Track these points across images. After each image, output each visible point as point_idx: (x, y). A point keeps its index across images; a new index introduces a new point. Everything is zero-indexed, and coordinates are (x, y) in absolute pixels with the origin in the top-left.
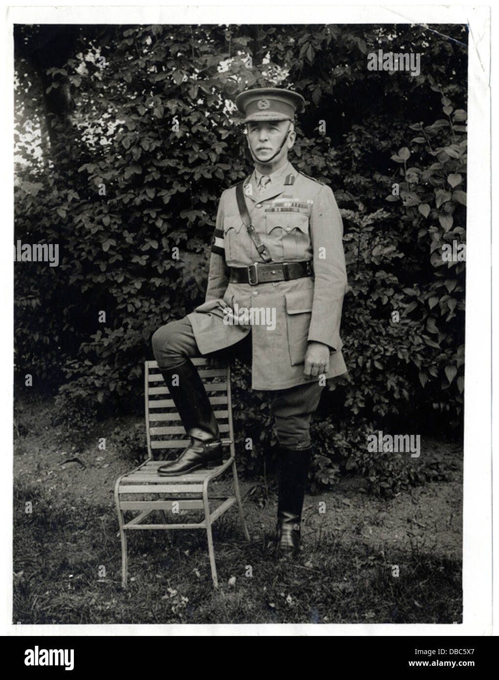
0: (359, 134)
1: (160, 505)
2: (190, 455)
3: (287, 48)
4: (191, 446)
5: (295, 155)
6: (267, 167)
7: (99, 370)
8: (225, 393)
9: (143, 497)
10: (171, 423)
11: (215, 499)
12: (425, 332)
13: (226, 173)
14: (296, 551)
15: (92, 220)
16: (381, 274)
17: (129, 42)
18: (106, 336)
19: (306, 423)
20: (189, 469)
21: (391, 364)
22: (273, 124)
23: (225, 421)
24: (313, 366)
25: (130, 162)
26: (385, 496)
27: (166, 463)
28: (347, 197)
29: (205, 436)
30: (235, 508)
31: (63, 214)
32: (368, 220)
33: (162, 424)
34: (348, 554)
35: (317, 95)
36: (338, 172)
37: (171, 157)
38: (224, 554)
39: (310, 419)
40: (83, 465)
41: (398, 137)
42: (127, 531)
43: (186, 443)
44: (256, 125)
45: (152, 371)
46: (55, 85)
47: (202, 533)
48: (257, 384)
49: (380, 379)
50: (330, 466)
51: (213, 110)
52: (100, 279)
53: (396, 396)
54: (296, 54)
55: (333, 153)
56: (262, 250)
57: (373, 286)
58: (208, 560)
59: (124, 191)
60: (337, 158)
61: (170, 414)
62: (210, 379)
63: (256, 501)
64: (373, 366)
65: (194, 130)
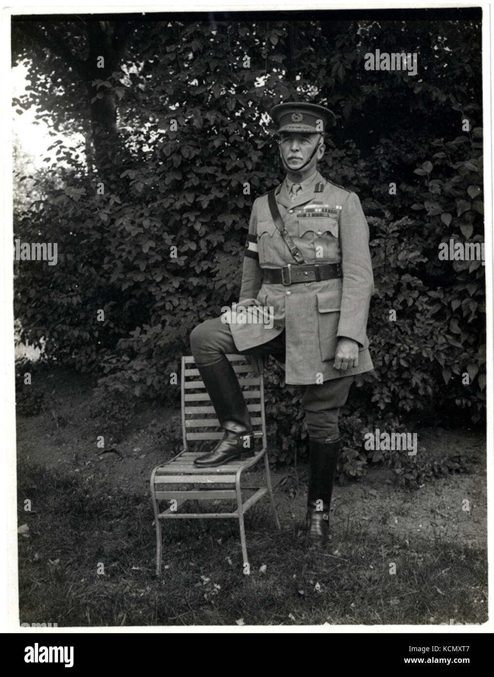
0: (387, 146)
1: (194, 494)
2: (225, 446)
3: (320, 66)
4: (225, 439)
5: (326, 165)
6: (298, 175)
7: (137, 364)
8: (258, 388)
9: (178, 487)
10: (206, 416)
11: (248, 489)
12: (449, 332)
13: (262, 180)
14: (324, 539)
15: (133, 223)
16: (407, 278)
17: (172, 57)
18: (145, 332)
19: (334, 417)
20: (224, 460)
21: (417, 362)
22: (304, 137)
23: (258, 414)
24: (342, 360)
25: (171, 168)
26: (410, 487)
27: (201, 454)
28: (374, 206)
29: (239, 429)
30: (266, 499)
31: (104, 218)
32: (394, 226)
33: (196, 417)
34: (375, 543)
35: (347, 111)
36: (366, 182)
37: (209, 164)
38: (256, 542)
39: (338, 414)
40: (121, 456)
41: (423, 150)
42: (162, 520)
43: (220, 435)
44: (289, 136)
45: (190, 366)
46: (99, 96)
47: (234, 522)
48: (291, 379)
49: (405, 375)
50: (358, 459)
51: (249, 121)
52: (140, 278)
53: (421, 392)
54: (329, 73)
55: (362, 164)
56: (295, 252)
57: (398, 288)
58: (240, 548)
59: (165, 196)
60: (366, 169)
61: (205, 408)
62: (244, 374)
63: (287, 491)
64: (399, 364)
65: (232, 140)
